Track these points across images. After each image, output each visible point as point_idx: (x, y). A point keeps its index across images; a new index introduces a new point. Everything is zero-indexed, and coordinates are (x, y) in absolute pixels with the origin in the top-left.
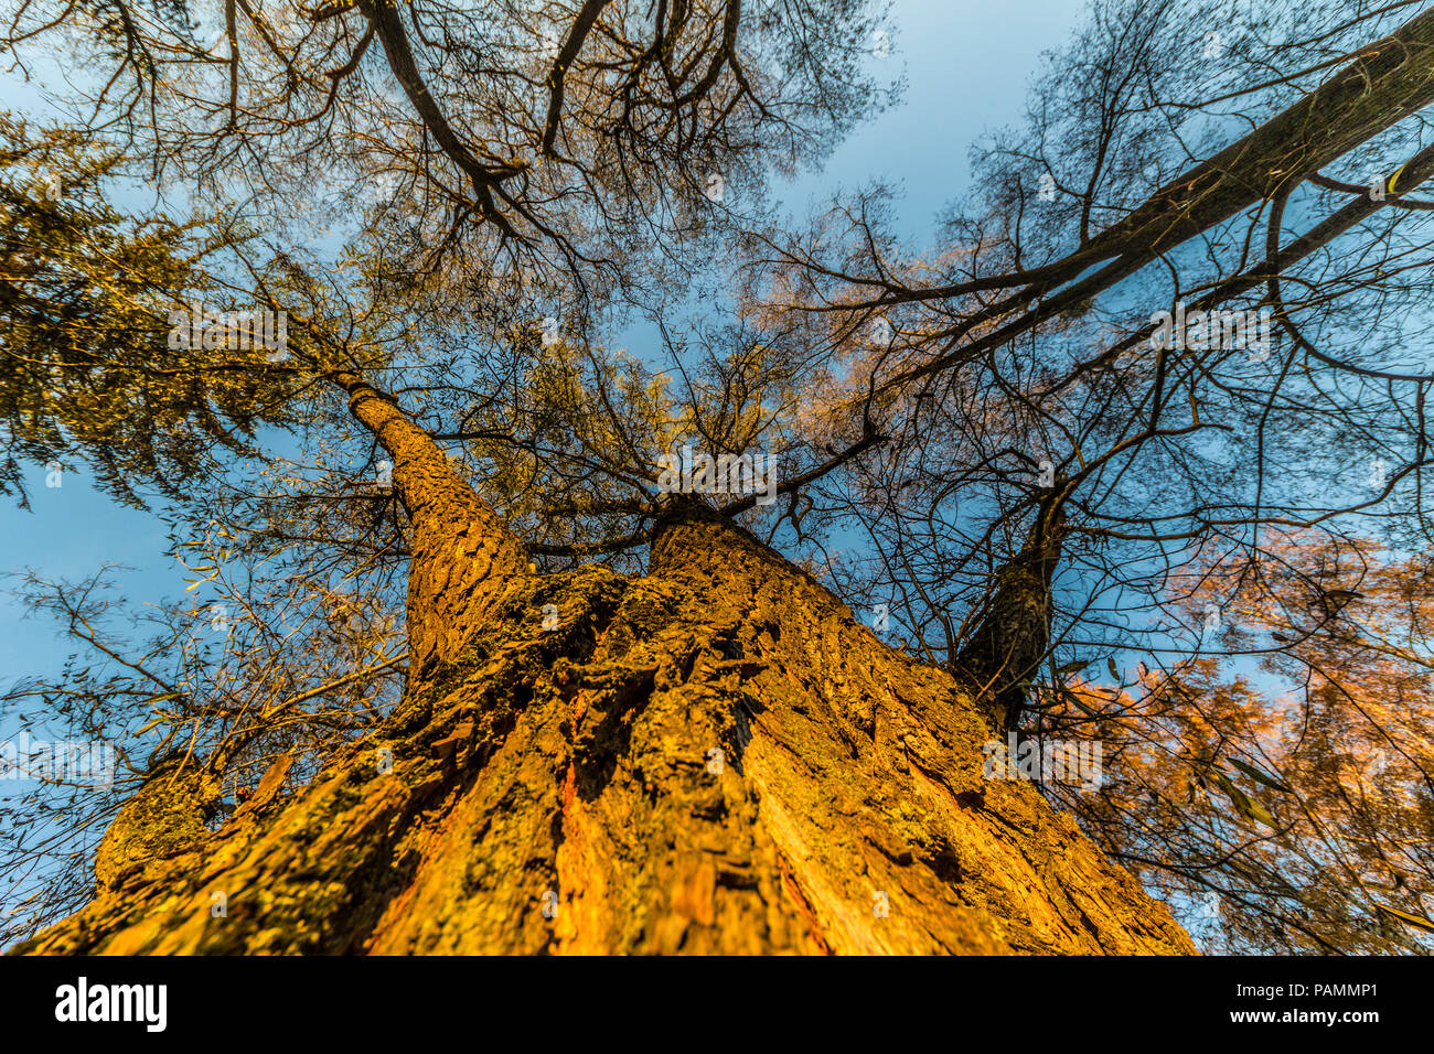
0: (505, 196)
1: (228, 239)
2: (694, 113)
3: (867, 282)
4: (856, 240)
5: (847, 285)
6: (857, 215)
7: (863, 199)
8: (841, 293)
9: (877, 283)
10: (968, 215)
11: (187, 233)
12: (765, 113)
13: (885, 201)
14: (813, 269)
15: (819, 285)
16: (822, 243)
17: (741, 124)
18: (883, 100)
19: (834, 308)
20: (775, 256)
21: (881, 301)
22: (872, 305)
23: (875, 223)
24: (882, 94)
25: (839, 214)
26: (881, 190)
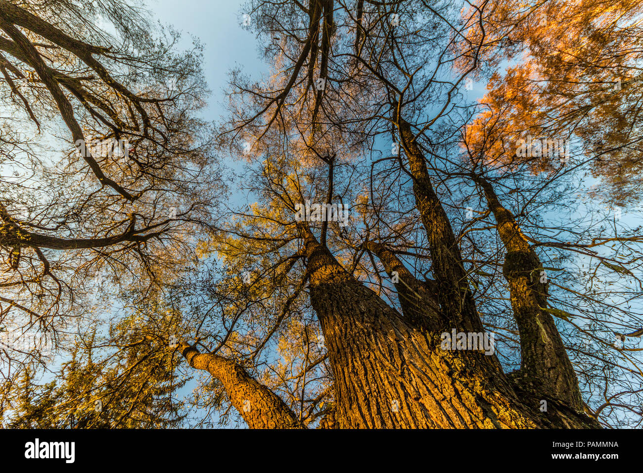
0: (142, 231)
1: (89, 347)
2: (154, 129)
3: (268, 106)
4: (248, 98)
5: (265, 114)
6: (238, 90)
7: (234, 84)
8: (265, 119)
9: (271, 103)
10: (267, 45)
11: (77, 359)
12: (172, 100)
13: (240, 75)
14: (249, 123)
15: (258, 124)
16: (241, 111)
17: (170, 112)
18: (198, 52)
19: (270, 124)
20: (234, 133)
21: (279, 106)
22: (278, 110)
23: (246, 86)
24: (195, 51)
25: (233, 96)
26: (234, 73)
